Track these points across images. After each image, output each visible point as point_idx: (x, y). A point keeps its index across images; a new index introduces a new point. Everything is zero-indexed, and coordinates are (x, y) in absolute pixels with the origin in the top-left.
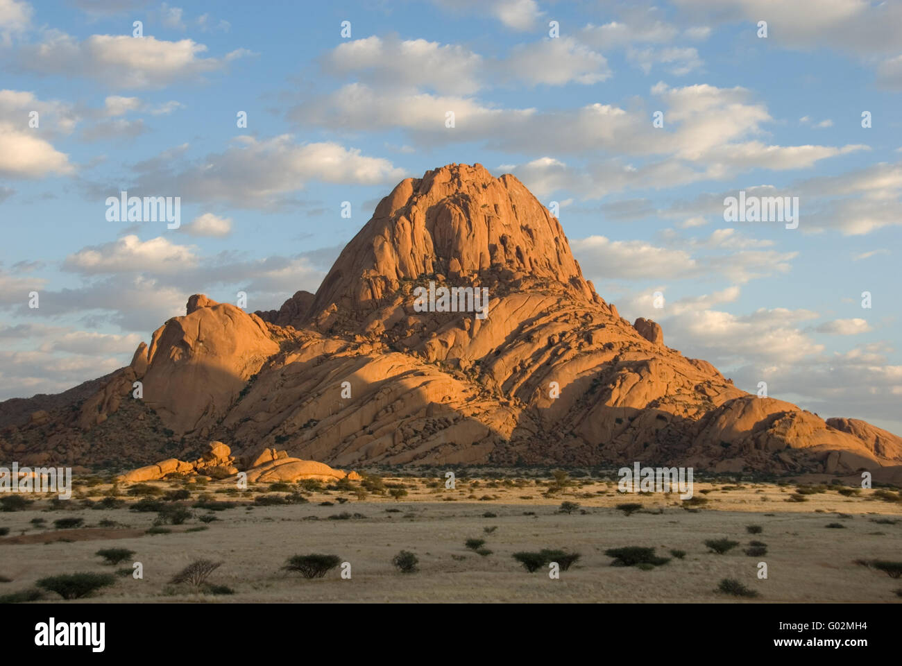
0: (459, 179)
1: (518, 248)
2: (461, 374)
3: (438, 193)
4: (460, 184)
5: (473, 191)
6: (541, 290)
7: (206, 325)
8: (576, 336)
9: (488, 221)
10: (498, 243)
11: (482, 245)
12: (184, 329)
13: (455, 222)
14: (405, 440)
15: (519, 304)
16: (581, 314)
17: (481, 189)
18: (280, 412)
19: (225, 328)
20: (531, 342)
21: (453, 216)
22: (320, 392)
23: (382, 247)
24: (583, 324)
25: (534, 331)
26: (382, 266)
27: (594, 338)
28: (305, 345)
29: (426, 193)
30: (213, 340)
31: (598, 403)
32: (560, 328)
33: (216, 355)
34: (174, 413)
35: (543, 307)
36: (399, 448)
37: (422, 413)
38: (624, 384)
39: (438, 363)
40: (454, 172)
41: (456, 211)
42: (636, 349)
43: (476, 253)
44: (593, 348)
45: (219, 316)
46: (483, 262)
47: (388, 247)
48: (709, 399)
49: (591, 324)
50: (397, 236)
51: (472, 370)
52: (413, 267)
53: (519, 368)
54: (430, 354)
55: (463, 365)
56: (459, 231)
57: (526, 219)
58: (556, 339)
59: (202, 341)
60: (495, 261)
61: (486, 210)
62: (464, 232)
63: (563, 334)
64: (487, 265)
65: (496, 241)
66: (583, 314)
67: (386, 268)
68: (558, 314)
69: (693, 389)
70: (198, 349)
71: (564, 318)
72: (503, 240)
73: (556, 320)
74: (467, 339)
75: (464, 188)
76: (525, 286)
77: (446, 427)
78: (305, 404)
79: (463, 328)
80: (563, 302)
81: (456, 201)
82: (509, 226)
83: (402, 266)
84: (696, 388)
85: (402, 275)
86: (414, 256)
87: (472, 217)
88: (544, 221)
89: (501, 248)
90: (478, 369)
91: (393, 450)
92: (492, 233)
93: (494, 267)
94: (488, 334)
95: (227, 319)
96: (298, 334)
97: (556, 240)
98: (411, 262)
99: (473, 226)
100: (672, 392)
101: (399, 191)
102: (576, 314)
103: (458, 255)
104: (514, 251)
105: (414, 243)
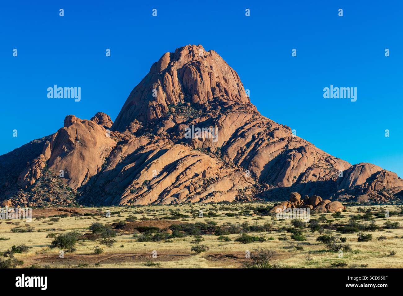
0: (193, 53)
1: (225, 89)
2: (213, 156)
3: (183, 60)
4: (194, 56)
5: (200, 60)
6: (243, 111)
7: (80, 132)
8: (265, 134)
9: (210, 74)
10: (216, 86)
11: (208, 88)
12: (69, 133)
13: (194, 75)
14: (195, 189)
15: (235, 118)
16: (265, 123)
17: (204, 58)
18: (127, 177)
19: (90, 133)
20: (244, 138)
21: (193, 72)
22: (148, 166)
23: (157, 89)
24: (268, 128)
25: (244, 132)
26: (159, 99)
27: (275, 135)
28: (130, 141)
29: (178, 60)
30: (85, 140)
31: (284, 168)
32: (257, 130)
33: (87, 147)
34: (70, 179)
35: (247, 119)
36: (193, 194)
37: (200, 176)
38: (295, 158)
39: (200, 149)
40: (190, 49)
41: (194, 70)
42: (295, 140)
43: (206, 91)
44: (275, 140)
45: (86, 126)
46: (209, 96)
47: (160, 89)
48: (332, 165)
49: (271, 128)
50: (165, 83)
51: (217, 153)
52: (174, 99)
53: (240, 152)
54: (195, 145)
55: (212, 150)
56: (197, 80)
57: (222, 74)
58: (256, 136)
59: (79, 140)
60: (215, 96)
61: (207, 69)
62: (199, 80)
63: (259, 134)
64: (211, 98)
65: (214, 85)
66: (266, 123)
67: (161, 100)
68: (254, 123)
69: (324, 160)
70: (77, 144)
71: (258, 125)
72: (218, 85)
73: (254, 126)
75: (196, 58)
76: (235, 109)
77: (214, 183)
78: (142, 172)
80: (256, 117)
81: (193, 64)
82: (218, 77)
83: (169, 98)
84: (325, 159)
85: (169, 103)
86: (174, 93)
87: (202, 73)
88: (231, 75)
89: (217, 88)
90: (220, 152)
91: (190, 195)
92: (212, 81)
93: (216, 99)
94: (222, 133)
95: (90, 128)
96: (122, 135)
98: (173, 96)
99: (203, 77)
100: (316, 162)
101: (163, 59)
102: (263, 123)
103: (197, 93)
104: (223, 90)
105: (173, 86)
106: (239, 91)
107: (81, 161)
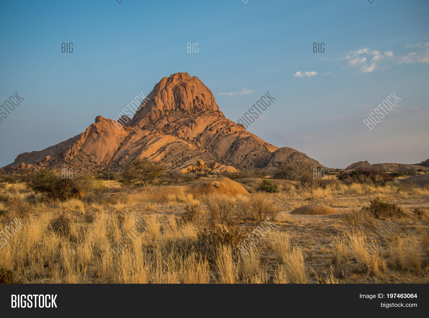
0: (182, 78)
1: (201, 101)
2: (190, 142)
3: (175, 82)
4: (182, 79)
5: (186, 82)
6: (212, 114)
7: (104, 126)
8: (225, 129)
9: (192, 91)
10: (195, 99)
11: (190, 100)
12: (97, 127)
13: (181, 92)
14: (176, 164)
15: (206, 119)
16: (225, 122)
17: (189, 81)
18: (133, 155)
19: (111, 127)
20: (211, 131)
21: (181, 90)
22: (146, 148)
23: (158, 100)
24: (227, 125)
25: (211, 127)
26: (158, 106)
27: (231, 130)
28: (137, 133)
29: (171, 82)
30: (107, 131)
31: (235, 151)
32: (220, 126)
33: (108, 136)
34: (96, 156)
35: (214, 119)
36: (175, 166)
37: (181, 155)
38: (243, 144)
39: (182, 138)
40: (180, 75)
41: (182, 88)
42: (244, 133)
43: (189, 102)
44: (231, 133)
45: (108, 123)
46: (191, 105)
47: (159, 100)
48: (267, 149)
49: (229, 125)
50: (163, 96)
51: (193, 141)
52: (168, 107)
53: (208, 140)
54: (179, 135)
55: (190, 139)
56: (183, 96)
57: (201, 91)
58: (219, 130)
59: (103, 132)
60: (195, 105)
61: (190, 88)
62: (185, 95)
63: (221, 129)
64: (192, 106)
65: (194, 98)
66: (226, 122)
67: (159, 107)
68: (218, 122)
69: (262, 146)
70: (102, 134)
71: (221, 123)
72: (197, 98)
73: (218, 124)
74: (191, 130)
75: (183, 81)
76: (206, 113)
77: (189, 159)
78: (142, 152)
79: (189, 126)
80: (220, 118)
81: (181, 85)
82: (198, 93)
83: (165, 106)
84: (263, 145)
85: (165, 109)
86: (168, 103)
87: (187, 90)
88: (207, 92)
89: (196, 100)
90: (195, 140)
91: (173, 167)
92: (193, 95)
93: (195, 107)
94: (197, 128)
95: (111, 124)
96: (133, 129)
97: (211, 98)
98: (168, 105)
99: (187, 93)
100: (256, 147)
101: (162, 81)
102: (224, 122)
103: (183, 103)
104: (200, 101)
105: (168, 98)
106: (212, 103)
107: (104, 145)
